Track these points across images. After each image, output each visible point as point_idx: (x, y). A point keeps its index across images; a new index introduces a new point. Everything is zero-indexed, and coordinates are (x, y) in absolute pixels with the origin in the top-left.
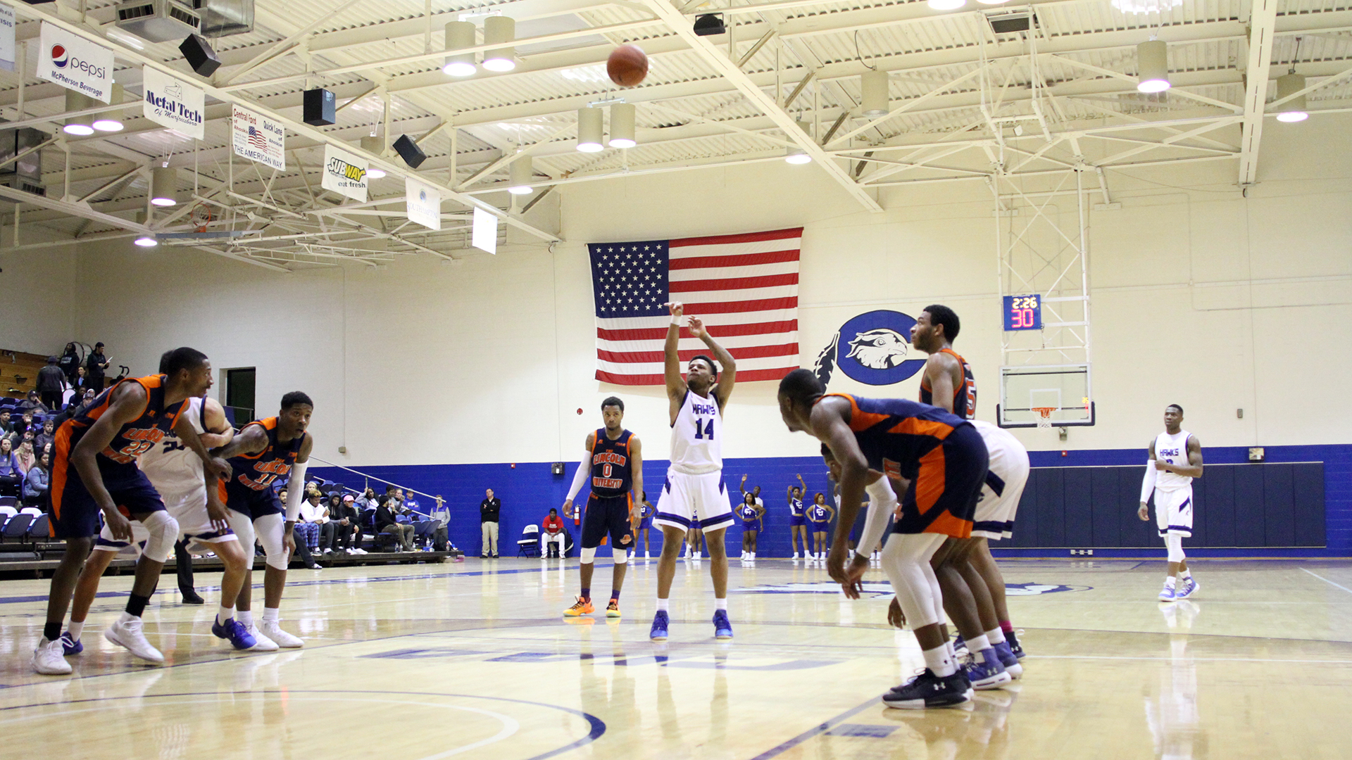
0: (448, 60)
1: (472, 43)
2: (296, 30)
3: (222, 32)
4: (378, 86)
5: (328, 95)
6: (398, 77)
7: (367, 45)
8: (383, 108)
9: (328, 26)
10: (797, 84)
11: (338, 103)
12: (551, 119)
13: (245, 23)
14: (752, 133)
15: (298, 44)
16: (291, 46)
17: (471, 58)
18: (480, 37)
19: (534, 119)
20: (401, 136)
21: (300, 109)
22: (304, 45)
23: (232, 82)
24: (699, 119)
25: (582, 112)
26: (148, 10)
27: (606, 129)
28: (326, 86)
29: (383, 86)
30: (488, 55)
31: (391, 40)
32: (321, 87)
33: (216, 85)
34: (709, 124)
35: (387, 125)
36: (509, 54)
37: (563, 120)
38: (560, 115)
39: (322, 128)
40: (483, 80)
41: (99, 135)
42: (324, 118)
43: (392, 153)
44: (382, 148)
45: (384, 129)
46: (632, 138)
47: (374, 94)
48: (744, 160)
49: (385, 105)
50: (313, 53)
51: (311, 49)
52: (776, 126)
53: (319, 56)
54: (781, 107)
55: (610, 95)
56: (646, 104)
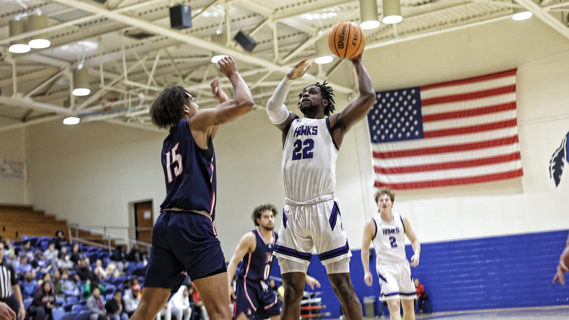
5: (186, 9)
8: (224, 13)
11: (193, 13)
12: (341, 8)
19: (330, 9)
20: (236, 32)
21: (167, 20)
23: (120, 5)
25: (362, 1)
27: (380, 10)
28: (184, 2)
32: (180, 3)
33: (110, 9)
35: (228, 25)
37: (349, 8)
38: (348, 4)
39: (184, 31)
41: (33, 51)
42: (185, 23)
43: (233, 43)
44: (226, 41)
45: (226, 28)
46: (399, 14)
47: (218, 4)
48: (481, 21)
49: (225, 11)
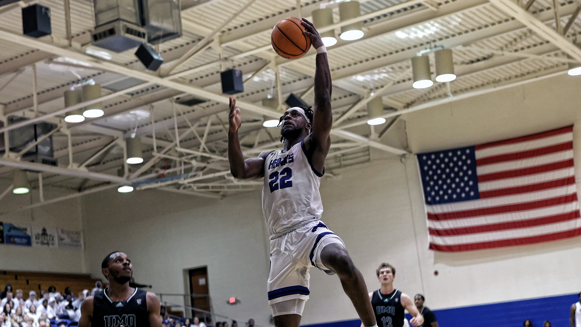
1: (331, 22)
2: (210, 31)
3: (161, 40)
4: (270, 62)
5: (237, 73)
8: (274, 77)
9: (231, 25)
10: (570, 16)
11: (244, 77)
12: (393, 68)
13: (175, 31)
14: (541, 57)
15: (212, 41)
16: (208, 43)
17: (333, 33)
18: (336, 17)
19: (381, 70)
20: (288, 95)
21: (219, 86)
22: (216, 41)
23: (172, 72)
24: (500, 52)
25: (414, 60)
26: (112, 32)
27: (433, 69)
28: (234, 67)
29: (273, 62)
30: (344, 29)
32: (231, 68)
33: (161, 76)
34: (508, 54)
35: (279, 88)
36: (358, 26)
37: (400, 68)
38: (399, 64)
40: (342, 48)
41: (87, 121)
42: (236, 88)
43: (285, 107)
44: (278, 105)
45: (277, 91)
46: (453, 73)
47: (268, 68)
48: (537, 77)
49: (276, 75)
50: (224, 45)
51: (221, 43)
52: (558, 49)
53: (228, 47)
54: (561, 34)
55: (433, 44)
56: (460, 48)
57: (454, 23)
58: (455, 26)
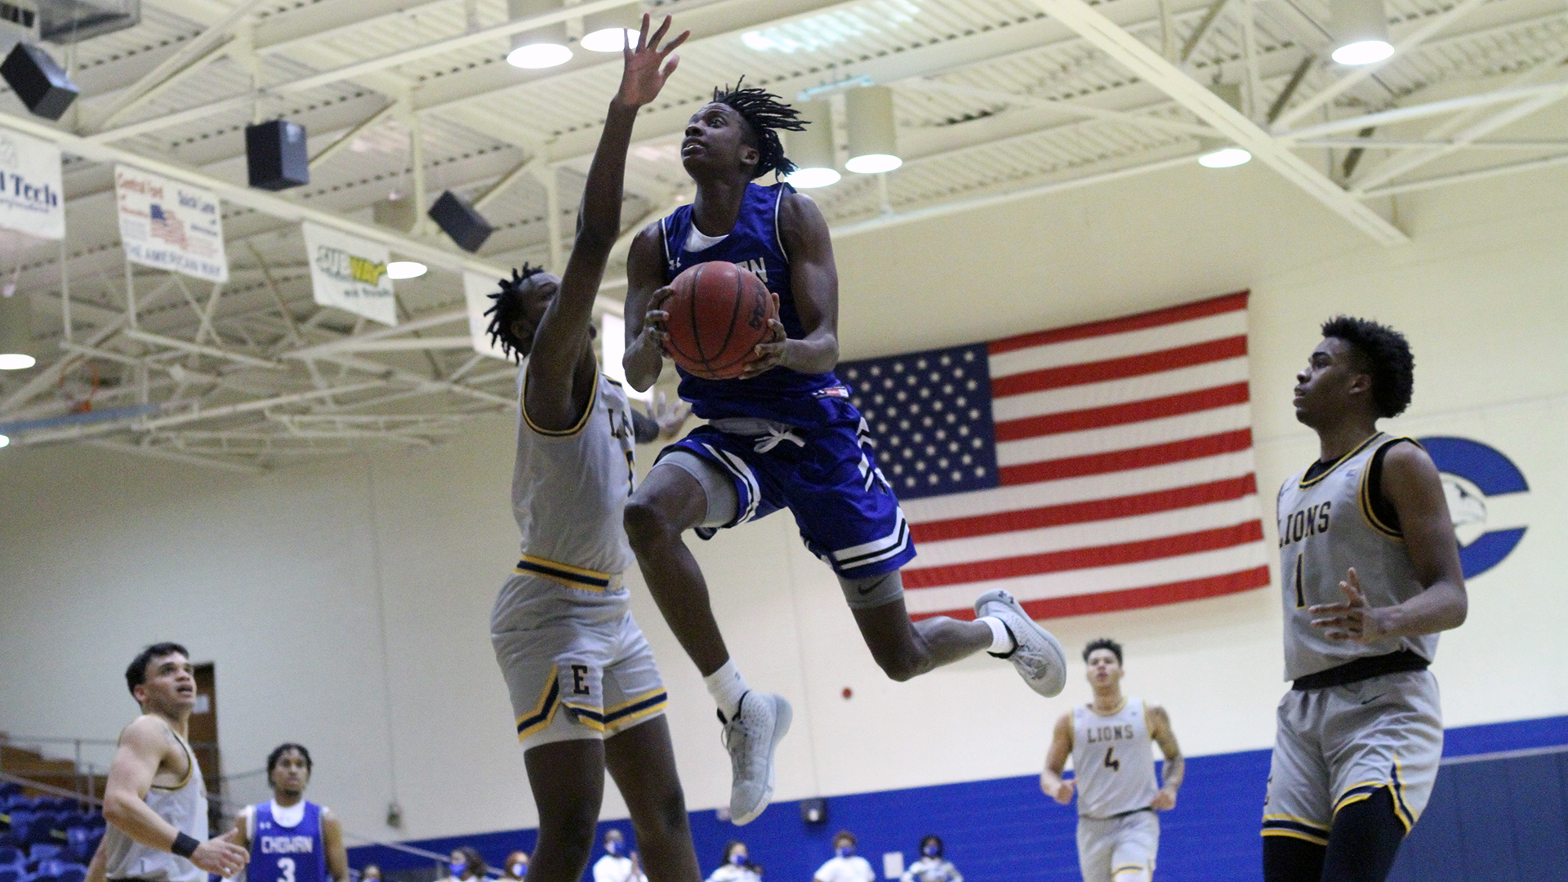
0: (517, 40)
2: (222, 11)
3: (74, 35)
4: (394, 102)
5: (292, 131)
6: (432, 81)
7: (365, 27)
8: (406, 140)
10: (1203, 12)
11: (313, 145)
13: (122, 11)
14: (1127, 117)
15: (232, 38)
16: (220, 43)
17: (559, 33)
20: (437, 195)
21: (242, 163)
22: (244, 39)
23: (115, 120)
24: (1019, 100)
27: (840, 138)
28: (283, 115)
29: (404, 102)
30: (590, 24)
31: (409, 12)
32: (273, 118)
33: (80, 132)
34: (1039, 106)
35: (419, 175)
39: (290, 192)
40: (583, 74)
42: (288, 173)
43: (432, 227)
44: (414, 220)
45: (413, 183)
46: (892, 150)
47: (389, 118)
49: (412, 135)
50: (264, 52)
51: (257, 46)
52: (1167, 99)
53: (275, 56)
54: (1172, 61)
55: (842, 70)
56: (915, 83)
57: (900, 17)
58: (903, 26)
